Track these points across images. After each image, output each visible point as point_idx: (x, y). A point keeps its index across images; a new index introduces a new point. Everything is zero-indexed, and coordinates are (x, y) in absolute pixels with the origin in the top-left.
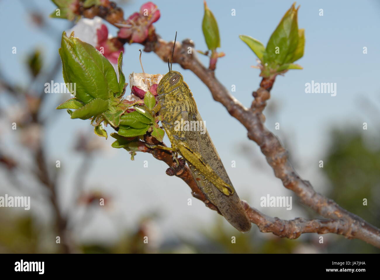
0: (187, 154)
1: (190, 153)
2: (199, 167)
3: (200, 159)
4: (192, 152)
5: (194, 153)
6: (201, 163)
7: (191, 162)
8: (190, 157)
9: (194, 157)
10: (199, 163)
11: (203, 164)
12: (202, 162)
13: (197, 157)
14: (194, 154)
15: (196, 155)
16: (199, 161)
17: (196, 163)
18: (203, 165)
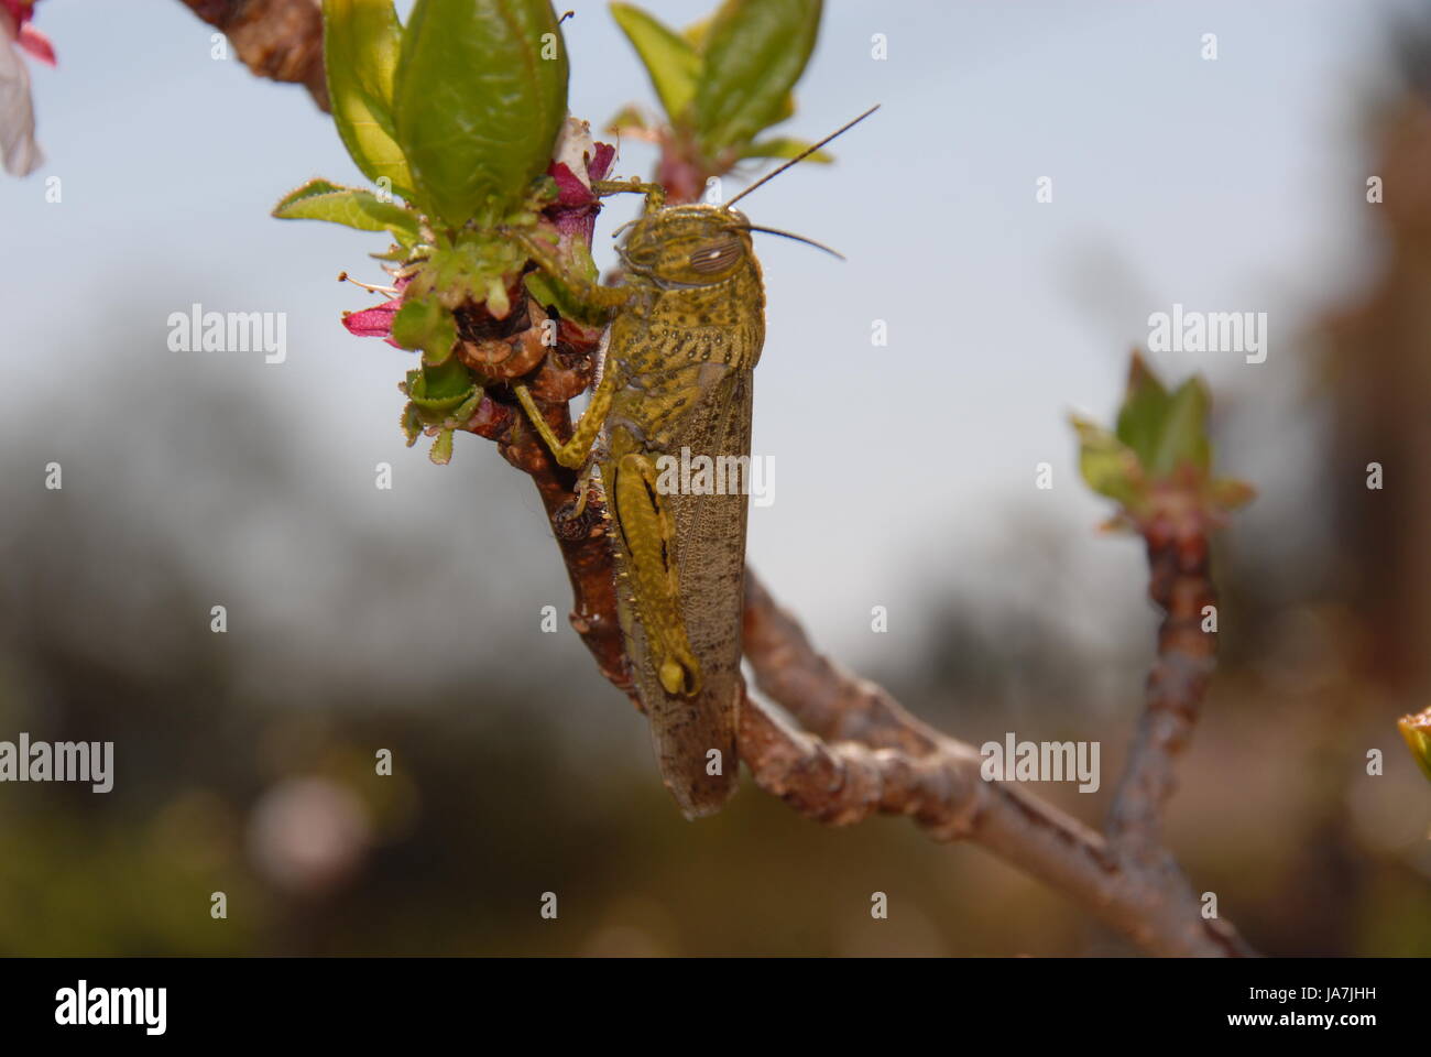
0: (637, 504)
1: (646, 506)
2: (645, 562)
3: (664, 542)
4: (657, 510)
5: (662, 513)
6: (658, 555)
7: (630, 535)
8: (638, 519)
9: (651, 527)
10: (651, 552)
11: (665, 563)
12: (665, 556)
13: (661, 531)
14: (659, 520)
15: (664, 522)
16: (658, 546)
17: (641, 547)
18: (660, 565)
